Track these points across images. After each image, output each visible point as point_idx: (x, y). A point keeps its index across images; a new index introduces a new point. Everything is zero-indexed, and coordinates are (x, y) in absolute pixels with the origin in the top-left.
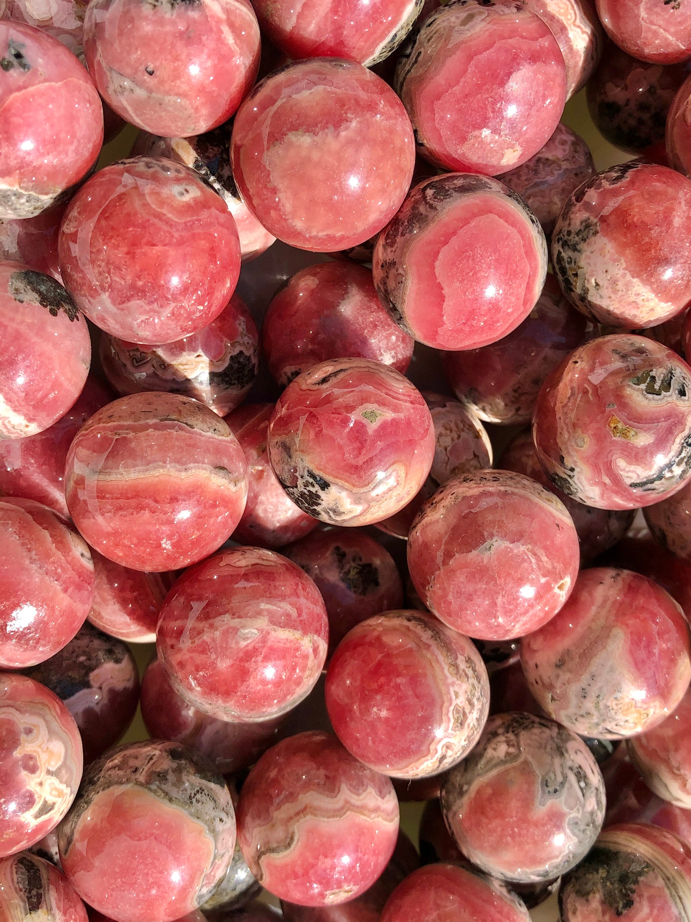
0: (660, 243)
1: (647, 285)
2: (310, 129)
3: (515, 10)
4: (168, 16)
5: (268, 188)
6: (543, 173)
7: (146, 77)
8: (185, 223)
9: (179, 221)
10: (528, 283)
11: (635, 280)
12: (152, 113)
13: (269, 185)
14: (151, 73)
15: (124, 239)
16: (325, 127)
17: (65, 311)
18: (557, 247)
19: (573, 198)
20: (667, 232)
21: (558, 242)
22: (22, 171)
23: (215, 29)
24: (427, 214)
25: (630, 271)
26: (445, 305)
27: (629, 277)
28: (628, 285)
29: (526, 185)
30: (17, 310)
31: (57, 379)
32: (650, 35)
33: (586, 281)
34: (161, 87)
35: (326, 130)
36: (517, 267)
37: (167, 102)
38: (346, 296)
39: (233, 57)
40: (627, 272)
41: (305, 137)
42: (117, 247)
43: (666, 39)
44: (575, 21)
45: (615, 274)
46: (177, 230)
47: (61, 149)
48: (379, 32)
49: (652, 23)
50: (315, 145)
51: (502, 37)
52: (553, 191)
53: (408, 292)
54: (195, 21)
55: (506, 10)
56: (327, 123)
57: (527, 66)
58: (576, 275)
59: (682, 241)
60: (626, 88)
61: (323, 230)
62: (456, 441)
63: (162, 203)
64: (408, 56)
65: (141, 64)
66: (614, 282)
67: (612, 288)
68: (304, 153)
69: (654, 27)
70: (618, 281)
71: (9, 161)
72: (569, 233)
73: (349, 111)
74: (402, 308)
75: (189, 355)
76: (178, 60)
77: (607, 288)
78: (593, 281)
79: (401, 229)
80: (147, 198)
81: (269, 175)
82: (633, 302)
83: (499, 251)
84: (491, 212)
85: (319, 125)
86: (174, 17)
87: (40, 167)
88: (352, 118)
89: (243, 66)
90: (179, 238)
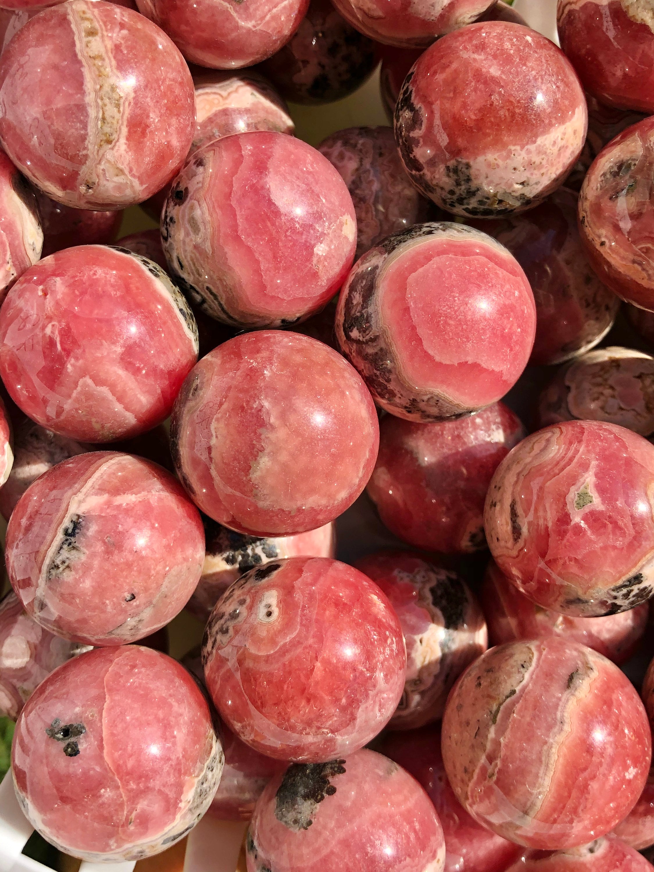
0: (512, 99)
1: (549, 130)
2: (255, 453)
3: (201, 169)
4: (83, 558)
5: (295, 516)
6: (367, 192)
7: (134, 603)
8: (302, 625)
9: (297, 631)
10: (496, 263)
11: (540, 141)
12: (169, 607)
13: (293, 514)
14: (133, 597)
15: (292, 698)
16: (259, 437)
17: (333, 775)
18: (459, 210)
19: (414, 172)
20: (502, 87)
21: (454, 206)
22: (183, 771)
23: (115, 513)
24: (378, 348)
25: (527, 144)
26: (484, 366)
27: (532, 147)
28: (540, 152)
29: (372, 215)
30: (319, 834)
31: (402, 814)
32: (273, 24)
33: (513, 194)
34: (151, 591)
35: (263, 437)
36: (475, 271)
37: (166, 589)
38: (415, 456)
39: (149, 502)
40: (526, 147)
41: (261, 462)
42: (297, 708)
43: (285, 8)
44: (222, 96)
45: (522, 161)
46: (306, 638)
47: (173, 719)
48: (173, 329)
49: (263, 18)
50: (274, 454)
51: (228, 196)
52: (390, 188)
53: (451, 398)
54: (99, 532)
55: (199, 178)
56: (255, 433)
57: (267, 179)
58: (500, 202)
59: (518, 74)
60: (305, 63)
61: (358, 471)
62: (616, 393)
63: (273, 641)
64: (204, 301)
65: (120, 604)
66: (531, 164)
67: (535, 169)
68: (276, 468)
69: (268, 17)
70: (531, 161)
71: (169, 783)
72: (452, 192)
73: (251, 403)
74: (463, 409)
75: (417, 651)
76: (132, 564)
77: (532, 174)
78: (517, 187)
79: (381, 380)
80: (261, 654)
81: (283, 511)
82: (559, 150)
83: (453, 286)
84: (407, 278)
85: (254, 442)
86: (87, 552)
87: (184, 750)
88: (260, 403)
89: (161, 493)
90: (315, 640)
